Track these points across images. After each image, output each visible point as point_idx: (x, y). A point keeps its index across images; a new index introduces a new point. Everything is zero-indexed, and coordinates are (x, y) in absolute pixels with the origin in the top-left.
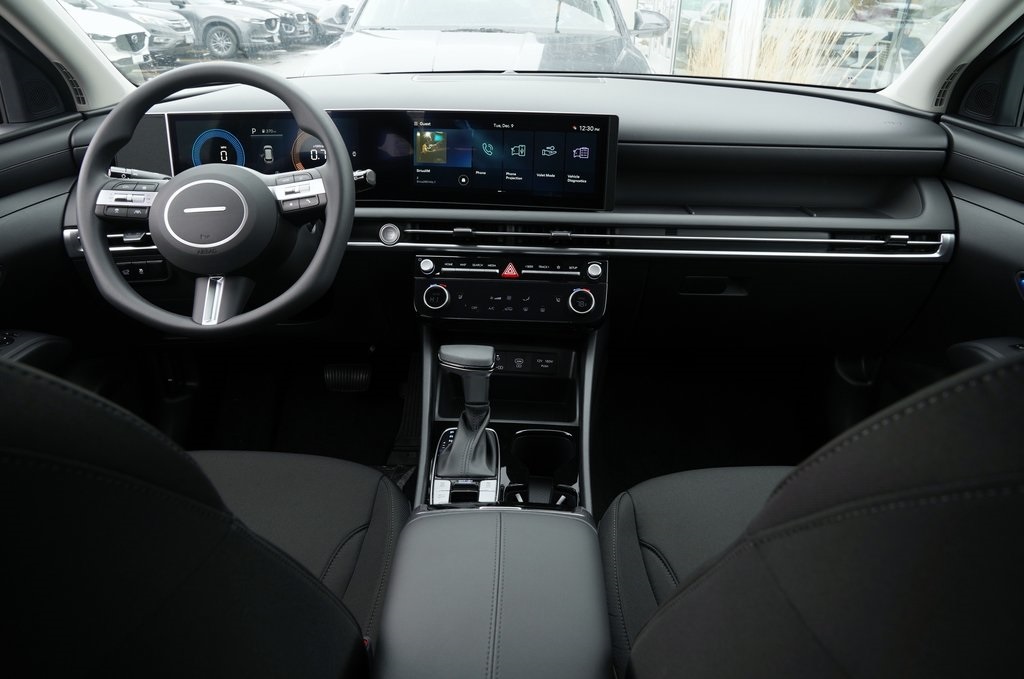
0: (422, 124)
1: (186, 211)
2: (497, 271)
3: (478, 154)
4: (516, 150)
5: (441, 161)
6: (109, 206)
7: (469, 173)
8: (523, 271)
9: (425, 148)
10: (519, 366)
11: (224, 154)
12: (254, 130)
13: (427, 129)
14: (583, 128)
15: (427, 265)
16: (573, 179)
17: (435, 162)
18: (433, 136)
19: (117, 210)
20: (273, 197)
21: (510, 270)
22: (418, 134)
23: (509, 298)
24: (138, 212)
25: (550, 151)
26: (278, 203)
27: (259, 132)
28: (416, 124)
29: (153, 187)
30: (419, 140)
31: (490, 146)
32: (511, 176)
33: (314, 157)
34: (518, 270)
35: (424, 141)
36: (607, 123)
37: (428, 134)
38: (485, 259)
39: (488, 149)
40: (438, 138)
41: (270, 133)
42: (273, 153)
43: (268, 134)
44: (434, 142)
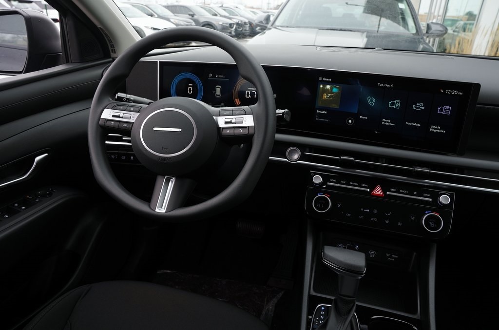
0: (324, 79)
1: (155, 129)
2: (369, 190)
3: (363, 104)
4: (393, 104)
5: (335, 106)
6: (108, 120)
7: (355, 117)
8: (388, 193)
9: (325, 96)
11: (190, 89)
12: (211, 75)
14: (448, 92)
15: (317, 179)
16: (434, 129)
17: (331, 107)
18: (331, 88)
19: (113, 123)
20: (216, 124)
21: (378, 191)
22: (321, 86)
23: (375, 211)
24: (125, 125)
25: (420, 106)
26: (219, 129)
27: (214, 76)
28: (320, 79)
29: (137, 109)
30: (321, 90)
31: (374, 99)
32: (386, 122)
33: (248, 96)
34: (384, 191)
36: (471, 89)
37: (328, 87)
38: (360, 180)
39: (371, 101)
40: (335, 90)
41: (221, 78)
42: (222, 91)
43: (220, 78)
44: (332, 93)
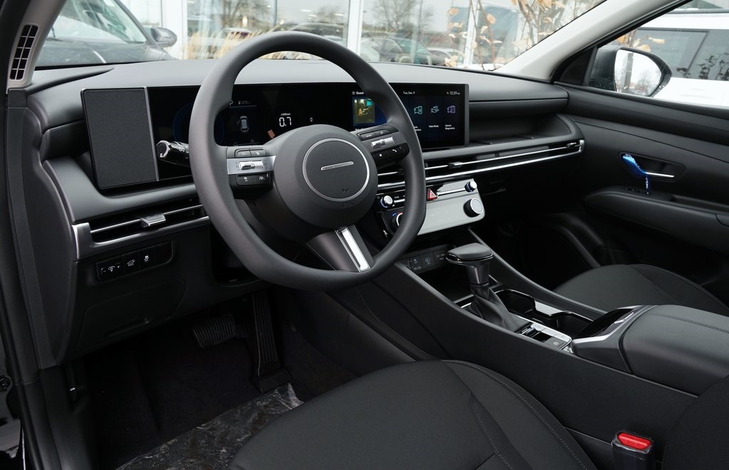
0: (358, 93)
1: (322, 169)
4: (418, 110)
5: (371, 121)
6: (239, 175)
8: (438, 194)
9: (361, 112)
10: (429, 263)
13: (361, 97)
14: (451, 93)
15: (388, 200)
16: (448, 127)
17: (367, 122)
18: (365, 102)
19: (245, 178)
22: (356, 101)
24: (262, 178)
25: (435, 109)
28: (354, 93)
29: (264, 152)
30: (356, 105)
33: (282, 124)
34: (435, 193)
35: (360, 106)
36: (462, 88)
37: (362, 101)
40: (369, 104)
41: (245, 104)
42: (249, 123)
43: (243, 105)
44: (367, 107)
